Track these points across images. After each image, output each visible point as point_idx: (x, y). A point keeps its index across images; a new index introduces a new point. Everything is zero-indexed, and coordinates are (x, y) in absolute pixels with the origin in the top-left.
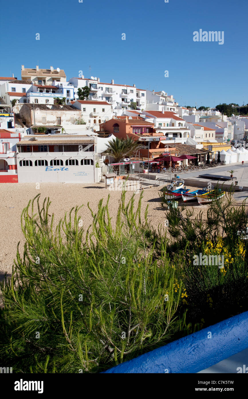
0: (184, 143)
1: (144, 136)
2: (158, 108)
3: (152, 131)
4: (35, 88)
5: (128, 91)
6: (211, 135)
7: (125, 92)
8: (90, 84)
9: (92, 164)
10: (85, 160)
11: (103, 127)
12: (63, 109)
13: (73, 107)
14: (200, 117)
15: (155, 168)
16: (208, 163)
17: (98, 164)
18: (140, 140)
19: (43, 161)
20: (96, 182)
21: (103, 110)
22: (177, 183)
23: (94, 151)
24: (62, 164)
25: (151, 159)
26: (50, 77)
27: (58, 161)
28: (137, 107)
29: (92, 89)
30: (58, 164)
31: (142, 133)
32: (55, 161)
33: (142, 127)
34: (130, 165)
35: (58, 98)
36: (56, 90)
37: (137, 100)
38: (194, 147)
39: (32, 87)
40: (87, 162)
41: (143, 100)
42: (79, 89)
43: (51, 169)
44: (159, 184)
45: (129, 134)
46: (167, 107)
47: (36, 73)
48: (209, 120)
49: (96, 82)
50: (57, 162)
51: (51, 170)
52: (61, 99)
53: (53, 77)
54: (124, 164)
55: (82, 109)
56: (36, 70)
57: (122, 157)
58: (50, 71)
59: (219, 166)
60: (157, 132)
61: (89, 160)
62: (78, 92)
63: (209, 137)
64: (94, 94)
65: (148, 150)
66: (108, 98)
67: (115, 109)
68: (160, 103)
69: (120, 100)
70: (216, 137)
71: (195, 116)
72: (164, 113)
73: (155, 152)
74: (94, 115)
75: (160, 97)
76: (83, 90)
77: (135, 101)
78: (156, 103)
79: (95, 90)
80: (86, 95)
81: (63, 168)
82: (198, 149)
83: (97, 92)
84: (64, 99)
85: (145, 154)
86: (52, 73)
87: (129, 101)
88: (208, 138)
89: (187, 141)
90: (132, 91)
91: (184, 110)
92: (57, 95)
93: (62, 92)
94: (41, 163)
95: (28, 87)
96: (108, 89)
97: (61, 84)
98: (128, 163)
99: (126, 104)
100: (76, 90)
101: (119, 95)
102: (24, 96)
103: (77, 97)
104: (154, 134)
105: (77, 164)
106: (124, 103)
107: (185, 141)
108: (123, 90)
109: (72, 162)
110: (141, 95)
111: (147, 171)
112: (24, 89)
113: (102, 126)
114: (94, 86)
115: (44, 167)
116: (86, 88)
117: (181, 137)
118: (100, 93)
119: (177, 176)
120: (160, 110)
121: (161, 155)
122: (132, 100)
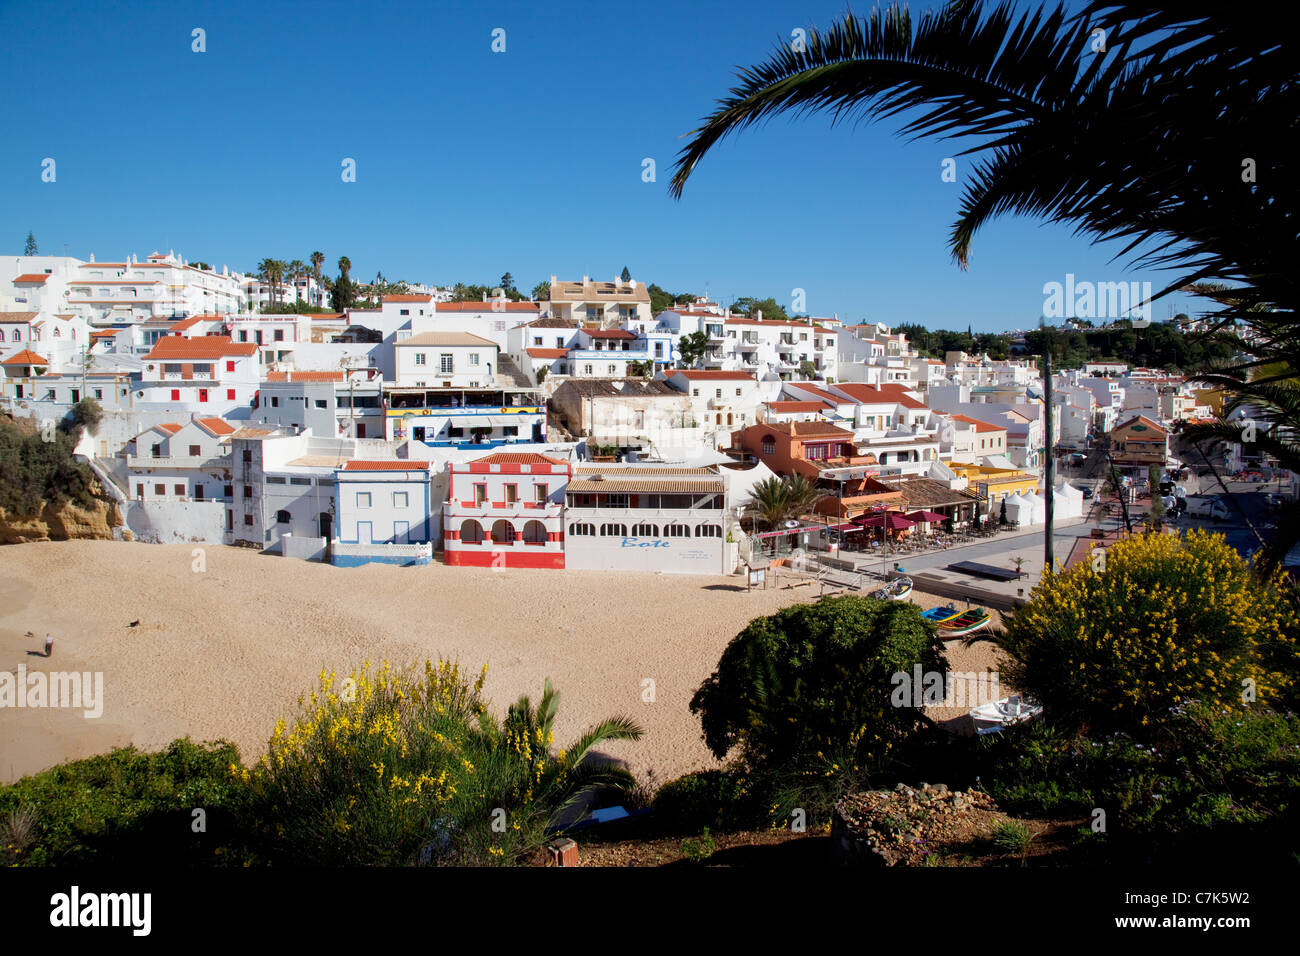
0: (922, 475)
1: (831, 466)
2: (866, 377)
3: (849, 451)
4: (584, 338)
5: (796, 337)
6: (996, 442)
7: (788, 338)
8: (708, 327)
9: (719, 534)
10: (705, 527)
11: (739, 441)
12: (647, 393)
13: (670, 387)
14: (971, 390)
15: (854, 542)
16: (977, 528)
17: (730, 534)
18: (822, 475)
19: (617, 526)
20: (726, 572)
21: (738, 392)
22: (899, 584)
23: (722, 508)
24: (656, 534)
25: (846, 520)
26: (614, 303)
27: (648, 527)
28: (817, 372)
29: (713, 337)
30: (648, 534)
31: (825, 459)
32: (642, 527)
33: (827, 443)
34: (800, 536)
35: (635, 361)
36: (631, 341)
37: (815, 355)
38: (945, 485)
39: (578, 334)
40: (707, 530)
41: (830, 355)
42: (682, 338)
43: (634, 543)
44: (858, 586)
45: (797, 461)
46: (889, 371)
47: (581, 292)
48: (993, 397)
49: (720, 321)
50: (645, 530)
51: (634, 545)
52: (642, 362)
53: (621, 303)
54: (785, 533)
55: (691, 392)
56: (582, 285)
57: (782, 519)
58: (613, 286)
59: (1002, 535)
60: (862, 451)
61: (712, 527)
62: (680, 345)
63: (991, 446)
64: (715, 347)
65: (839, 501)
66: (747, 356)
67: (764, 379)
68: (872, 361)
69: (776, 359)
70: (1009, 445)
71: (958, 387)
72: (879, 389)
73: (855, 505)
74: (717, 404)
75: (873, 346)
76: (691, 341)
77: (810, 359)
78: (863, 362)
79: (720, 339)
80: (698, 350)
81: (657, 543)
82: (955, 492)
83: (722, 342)
84: (649, 364)
85: (832, 509)
86: (619, 292)
87: (796, 358)
88: (987, 450)
89: (931, 469)
90: (804, 336)
91: (933, 366)
92: (634, 355)
93: (644, 347)
94: (613, 530)
95: (568, 334)
96: (746, 335)
97: (642, 328)
98: (794, 531)
99: (791, 367)
100: (676, 340)
101: (772, 347)
102: (562, 357)
103: (677, 356)
104: (853, 460)
105: (688, 534)
106: (785, 366)
107: (927, 469)
108: (784, 335)
109: (676, 530)
110: (825, 343)
111: (835, 546)
112: (560, 340)
113: (737, 437)
114: (716, 329)
115: (620, 538)
116: (697, 336)
117: (916, 459)
118: (728, 344)
119: (899, 567)
120: (871, 381)
121: (869, 509)
122: (803, 358)
